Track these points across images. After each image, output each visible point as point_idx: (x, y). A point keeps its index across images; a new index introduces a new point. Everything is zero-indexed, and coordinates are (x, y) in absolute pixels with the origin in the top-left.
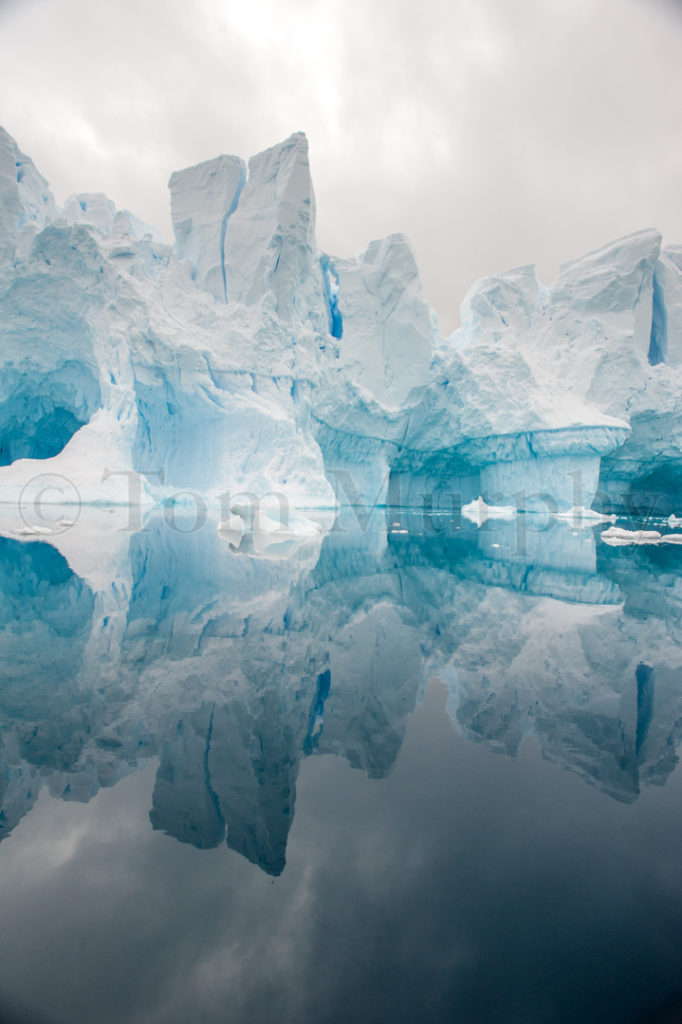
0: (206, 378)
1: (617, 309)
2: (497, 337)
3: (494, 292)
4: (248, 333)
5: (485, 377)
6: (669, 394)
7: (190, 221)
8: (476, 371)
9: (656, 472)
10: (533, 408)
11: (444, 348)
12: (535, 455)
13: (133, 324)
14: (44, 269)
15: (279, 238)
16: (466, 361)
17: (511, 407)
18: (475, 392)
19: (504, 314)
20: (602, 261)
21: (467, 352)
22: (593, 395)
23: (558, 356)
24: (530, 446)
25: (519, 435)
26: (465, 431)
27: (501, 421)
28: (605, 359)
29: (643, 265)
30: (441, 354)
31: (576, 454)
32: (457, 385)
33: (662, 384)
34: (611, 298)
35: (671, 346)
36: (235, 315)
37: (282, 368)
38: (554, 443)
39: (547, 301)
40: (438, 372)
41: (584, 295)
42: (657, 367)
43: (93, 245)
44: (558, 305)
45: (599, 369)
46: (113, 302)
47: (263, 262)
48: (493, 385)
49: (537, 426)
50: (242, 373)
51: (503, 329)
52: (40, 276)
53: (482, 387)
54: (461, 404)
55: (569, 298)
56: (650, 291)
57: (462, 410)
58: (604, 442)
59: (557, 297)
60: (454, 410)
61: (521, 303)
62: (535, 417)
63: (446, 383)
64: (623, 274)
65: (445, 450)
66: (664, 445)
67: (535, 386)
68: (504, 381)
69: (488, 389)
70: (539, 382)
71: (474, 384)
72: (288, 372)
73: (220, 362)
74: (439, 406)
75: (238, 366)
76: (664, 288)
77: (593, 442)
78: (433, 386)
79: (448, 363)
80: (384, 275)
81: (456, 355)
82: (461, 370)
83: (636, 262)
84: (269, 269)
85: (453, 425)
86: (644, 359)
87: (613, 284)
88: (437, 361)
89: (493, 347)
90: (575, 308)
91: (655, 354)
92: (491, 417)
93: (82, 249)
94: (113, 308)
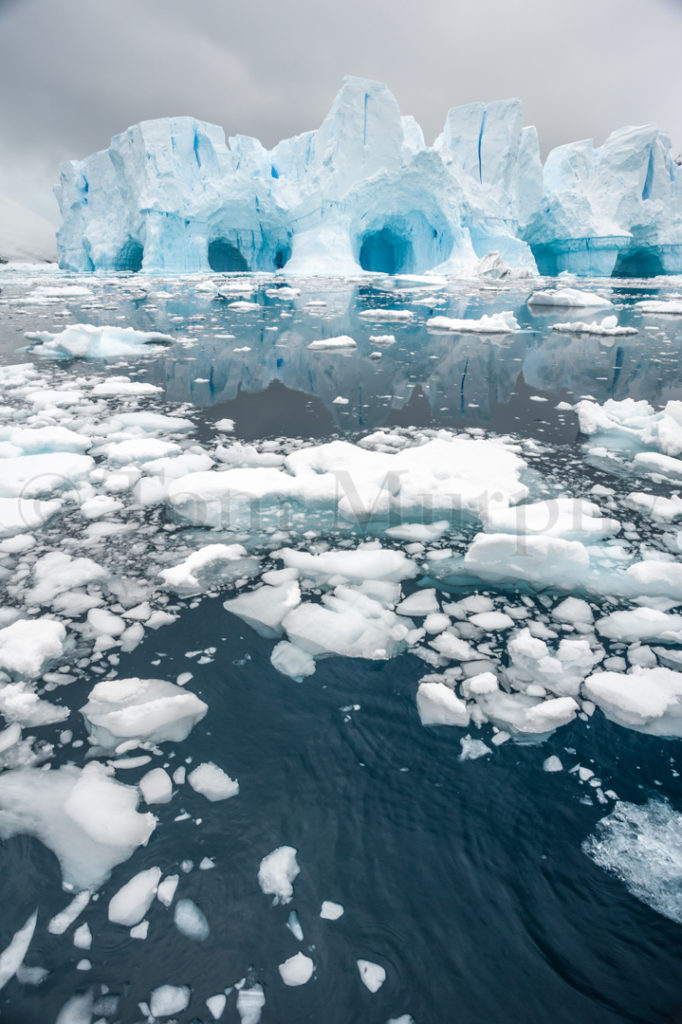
0: (482, 221)
1: (631, 170)
2: (574, 186)
3: (572, 159)
4: (496, 200)
5: (569, 209)
6: (649, 216)
7: (460, 137)
8: (565, 206)
9: (636, 255)
10: (592, 226)
11: (549, 192)
12: (588, 248)
13: (459, 199)
14: (416, 170)
15: (509, 154)
16: (561, 200)
17: (580, 225)
18: (564, 217)
19: (577, 171)
20: (627, 142)
21: (560, 195)
22: (616, 218)
23: (602, 197)
24: (588, 245)
25: (582, 239)
26: (557, 236)
27: (576, 232)
28: (624, 199)
29: (648, 146)
30: (548, 196)
31: (608, 249)
32: (555, 212)
33: (647, 211)
34: (630, 164)
35: (653, 190)
36: (490, 191)
37: (508, 216)
38: (600, 244)
39: (598, 163)
40: (545, 205)
41: (617, 162)
42: (646, 201)
43: (440, 159)
44: (604, 166)
45: (620, 205)
46: (449, 187)
47: (500, 164)
48: (572, 213)
49: (594, 235)
50: (495, 218)
51: (576, 181)
52: (415, 173)
53: (568, 214)
54: (555, 222)
55: (609, 163)
56: (648, 159)
57: (556, 226)
58: (622, 243)
59: (604, 161)
60: (551, 225)
61: (585, 163)
62: (592, 231)
63: (548, 211)
64: (637, 151)
65: (541, 245)
66: (643, 241)
67: (591, 214)
68: (577, 212)
69: (570, 216)
70: (594, 211)
71: (564, 213)
72: (510, 217)
73: (488, 214)
74: (543, 222)
75: (493, 215)
76: (655, 157)
77: (617, 243)
78: (542, 213)
79: (552, 200)
80: (524, 151)
81: (556, 197)
82: (557, 205)
83: (645, 145)
84: (502, 169)
85: (549, 232)
86: (640, 197)
87: (632, 157)
88: (545, 199)
89: (573, 191)
90: (611, 168)
91: (646, 194)
92: (571, 230)
93: (435, 162)
94: (449, 190)
